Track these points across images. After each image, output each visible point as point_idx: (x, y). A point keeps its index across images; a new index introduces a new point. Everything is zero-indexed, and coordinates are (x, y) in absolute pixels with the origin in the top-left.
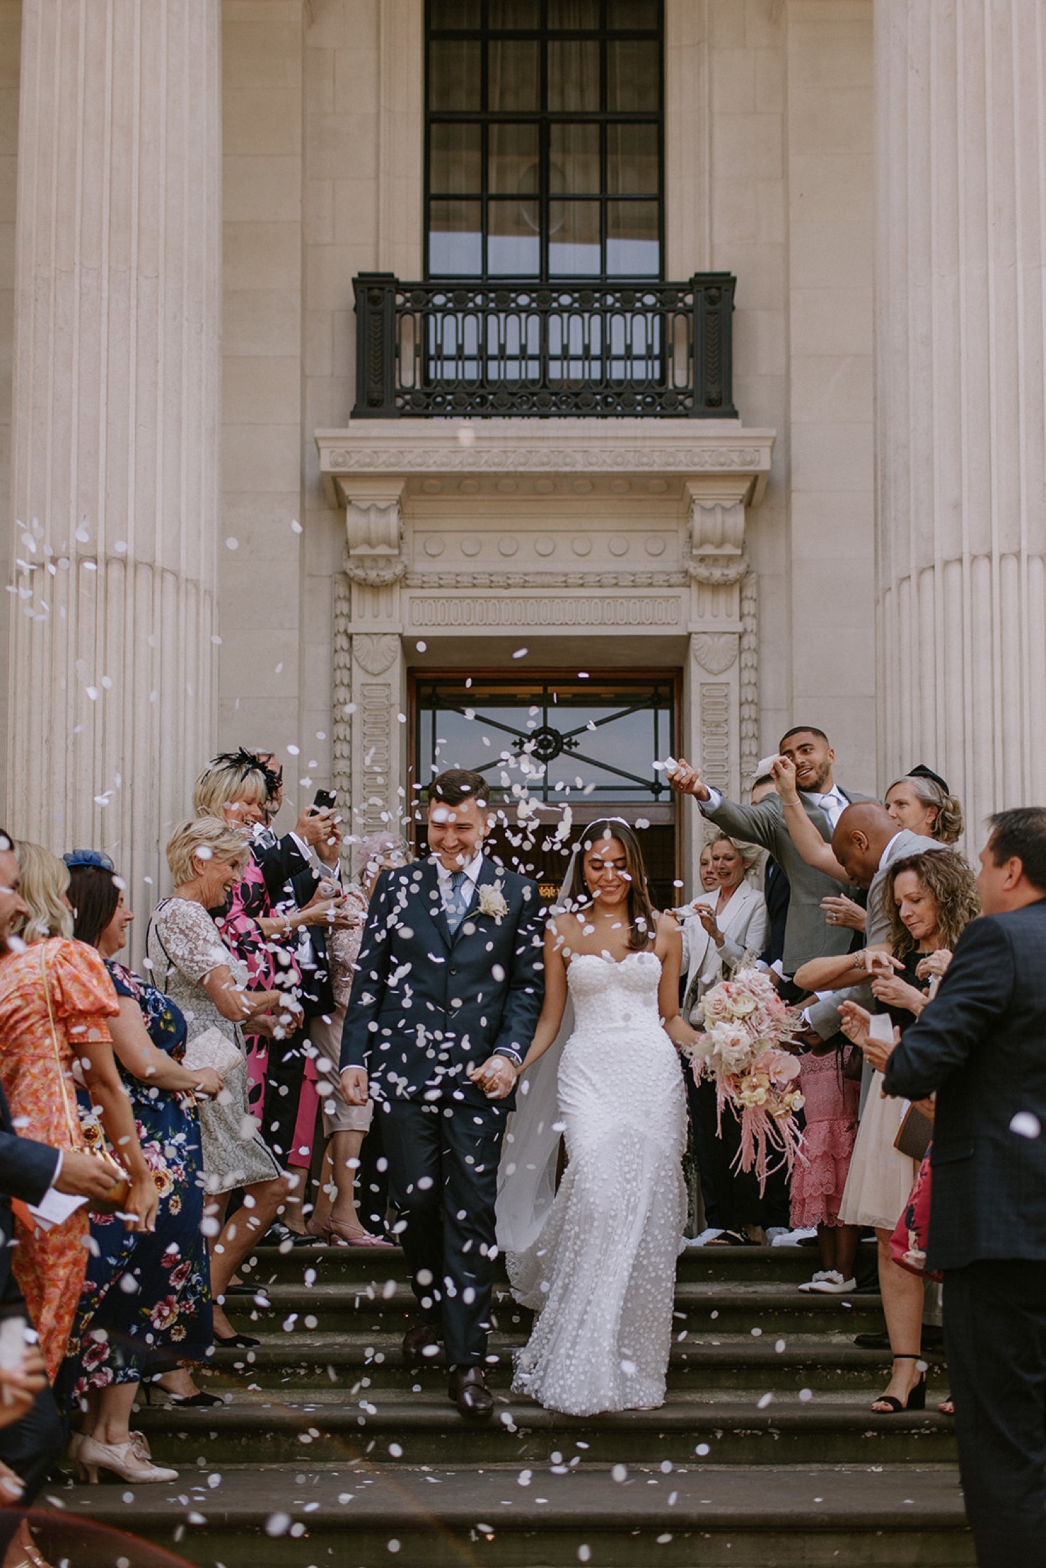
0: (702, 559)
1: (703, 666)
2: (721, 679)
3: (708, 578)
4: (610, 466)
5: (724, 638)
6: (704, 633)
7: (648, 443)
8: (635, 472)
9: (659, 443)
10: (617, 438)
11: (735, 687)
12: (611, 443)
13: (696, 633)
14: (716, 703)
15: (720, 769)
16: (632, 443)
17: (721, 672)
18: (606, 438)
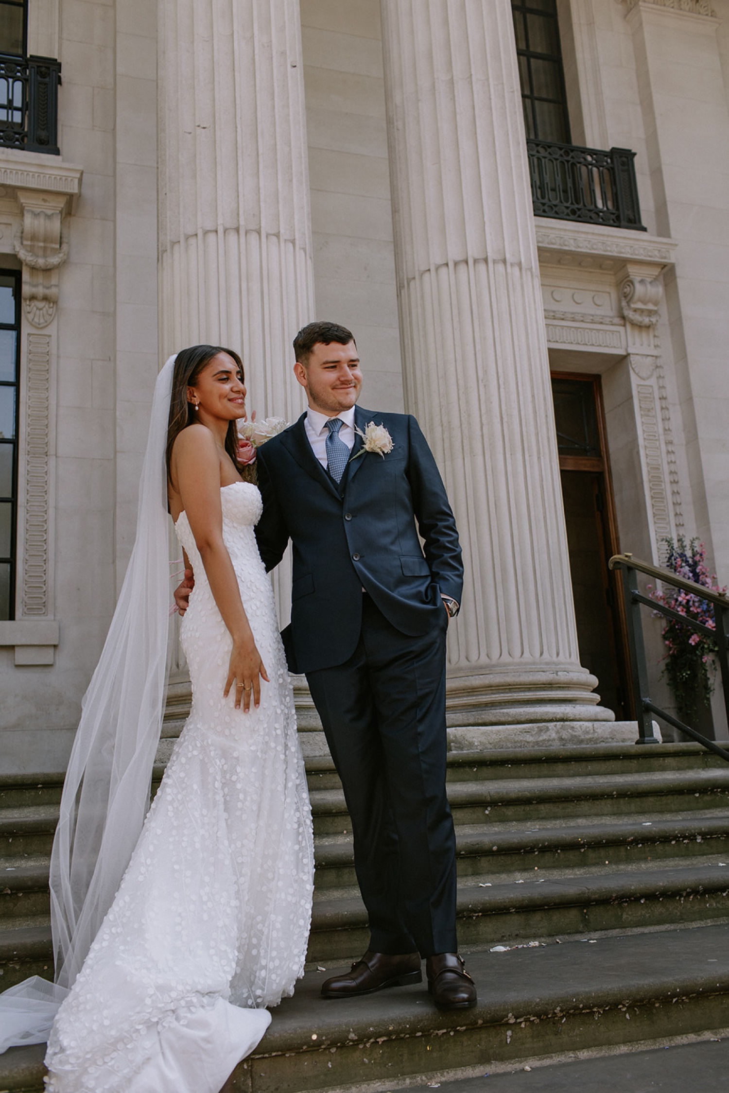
0: (635, 310)
1: (637, 374)
2: (647, 383)
3: (641, 322)
4: (590, 249)
5: (649, 359)
6: (637, 354)
7: (610, 239)
8: (604, 255)
9: (616, 240)
10: (593, 234)
11: (656, 388)
12: (590, 237)
13: (633, 354)
14: (646, 397)
15: (652, 438)
16: (601, 238)
17: (648, 378)
18: (588, 233)
